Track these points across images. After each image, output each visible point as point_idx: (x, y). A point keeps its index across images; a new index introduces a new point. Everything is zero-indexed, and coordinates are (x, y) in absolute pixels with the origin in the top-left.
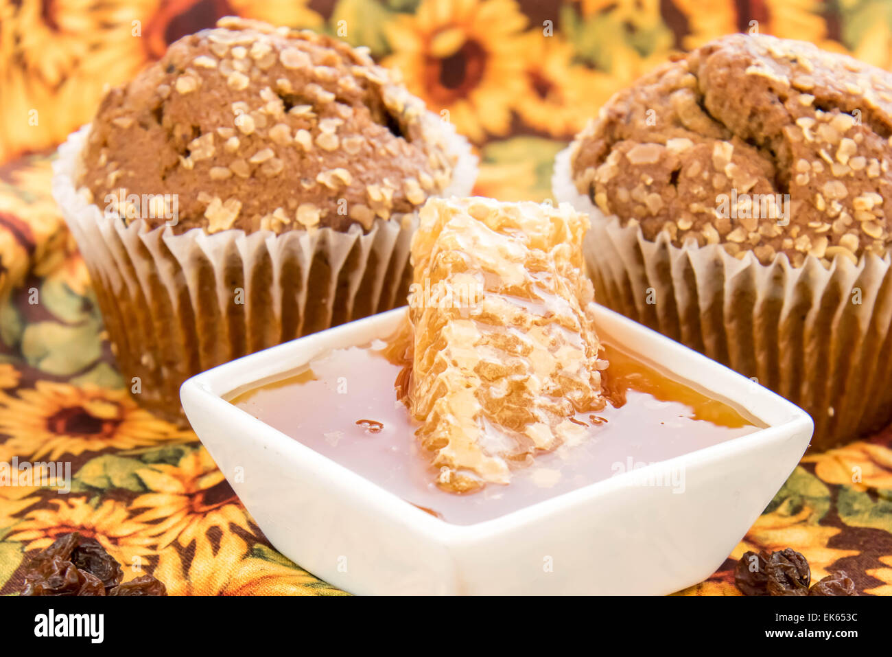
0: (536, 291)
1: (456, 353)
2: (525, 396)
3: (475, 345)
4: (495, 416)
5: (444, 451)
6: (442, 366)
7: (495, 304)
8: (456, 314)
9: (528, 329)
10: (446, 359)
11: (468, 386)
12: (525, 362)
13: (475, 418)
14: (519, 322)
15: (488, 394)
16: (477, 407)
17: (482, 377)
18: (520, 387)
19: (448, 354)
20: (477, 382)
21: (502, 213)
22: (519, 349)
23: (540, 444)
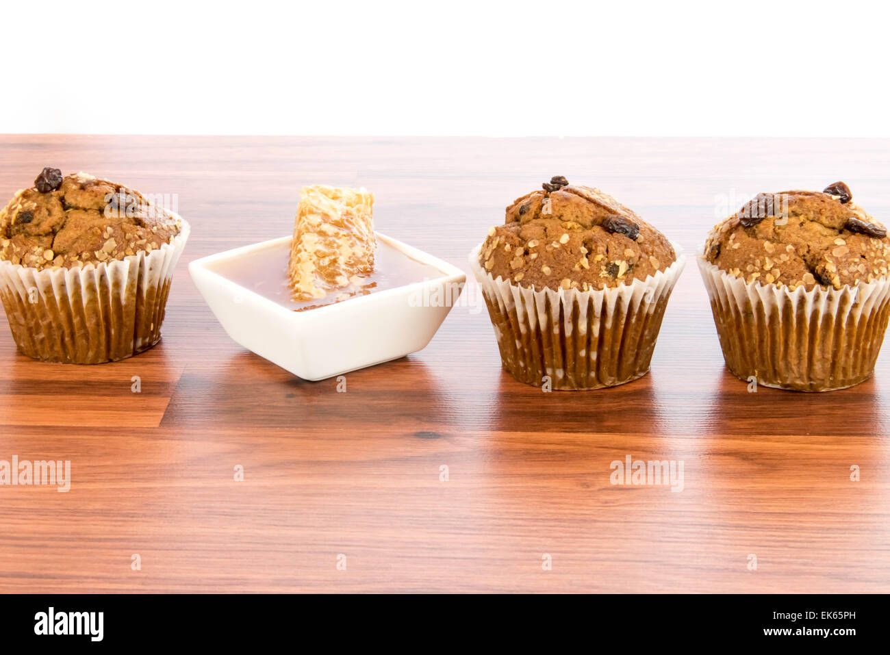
0: (346, 223)
1: (306, 247)
2: (337, 265)
3: (315, 243)
4: (322, 273)
5: (297, 285)
6: (300, 251)
7: (326, 227)
8: (308, 231)
9: (340, 238)
10: (302, 249)
11: (311, 259)
12: (338, 251)
13: (312, 272)
14: (337, 235)
15: (319, 263)
16: (314, 268)
17: (317, 256)
18: (335, 261)
19: (303, 246)
20: (315, 258)
21: (334, 192)
22: (335, 245)
23: (341, 284)
